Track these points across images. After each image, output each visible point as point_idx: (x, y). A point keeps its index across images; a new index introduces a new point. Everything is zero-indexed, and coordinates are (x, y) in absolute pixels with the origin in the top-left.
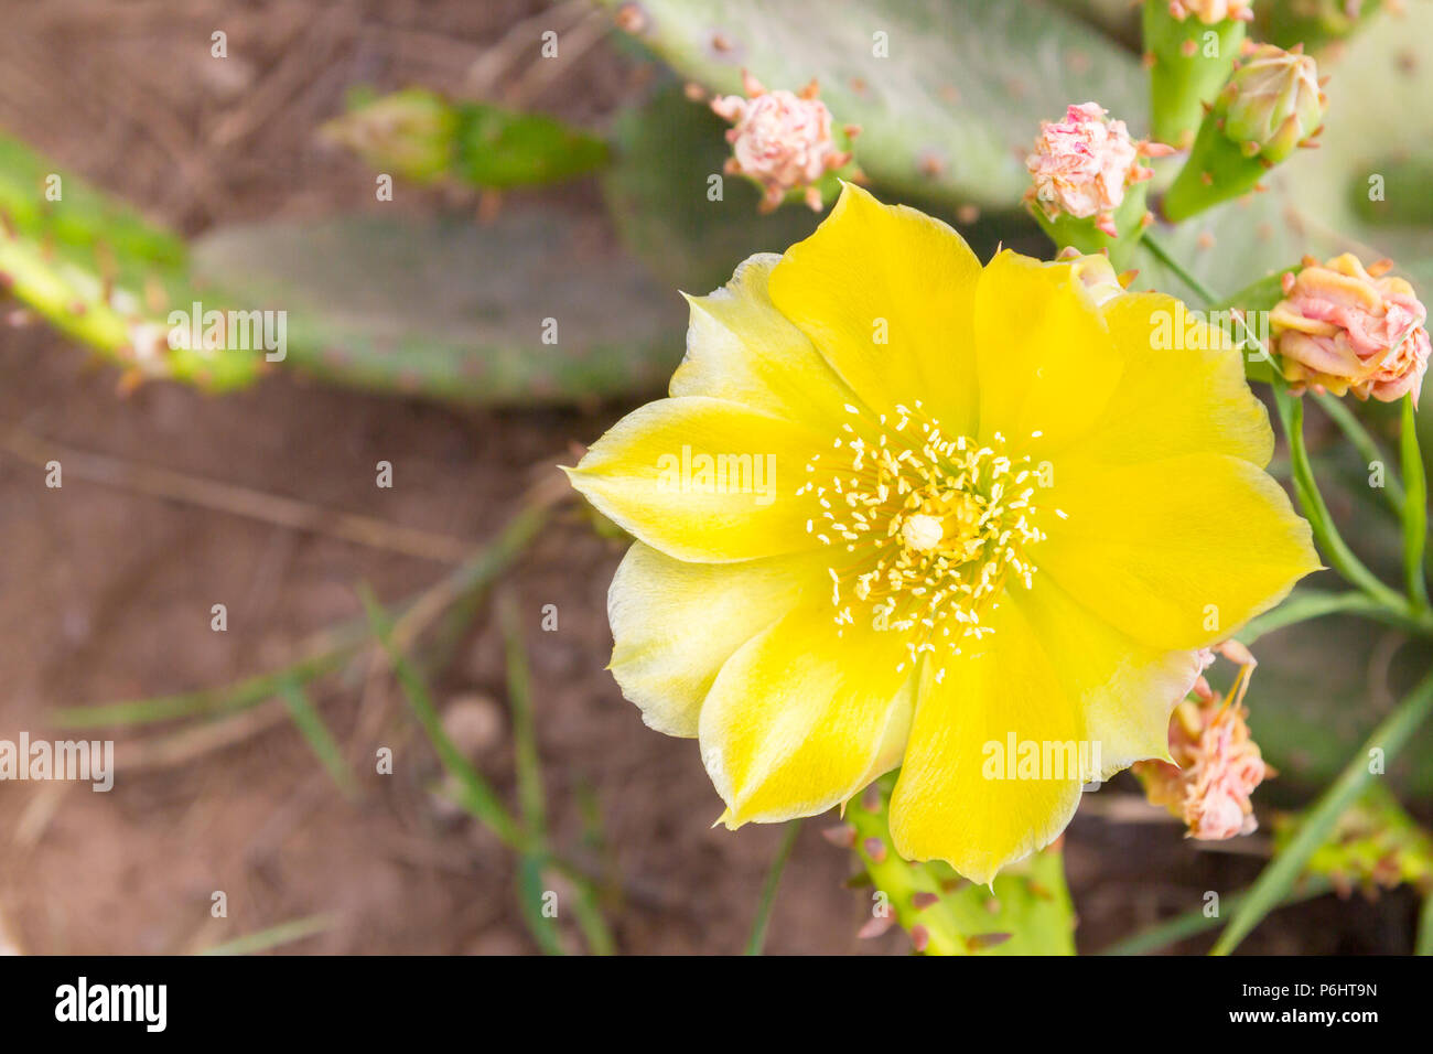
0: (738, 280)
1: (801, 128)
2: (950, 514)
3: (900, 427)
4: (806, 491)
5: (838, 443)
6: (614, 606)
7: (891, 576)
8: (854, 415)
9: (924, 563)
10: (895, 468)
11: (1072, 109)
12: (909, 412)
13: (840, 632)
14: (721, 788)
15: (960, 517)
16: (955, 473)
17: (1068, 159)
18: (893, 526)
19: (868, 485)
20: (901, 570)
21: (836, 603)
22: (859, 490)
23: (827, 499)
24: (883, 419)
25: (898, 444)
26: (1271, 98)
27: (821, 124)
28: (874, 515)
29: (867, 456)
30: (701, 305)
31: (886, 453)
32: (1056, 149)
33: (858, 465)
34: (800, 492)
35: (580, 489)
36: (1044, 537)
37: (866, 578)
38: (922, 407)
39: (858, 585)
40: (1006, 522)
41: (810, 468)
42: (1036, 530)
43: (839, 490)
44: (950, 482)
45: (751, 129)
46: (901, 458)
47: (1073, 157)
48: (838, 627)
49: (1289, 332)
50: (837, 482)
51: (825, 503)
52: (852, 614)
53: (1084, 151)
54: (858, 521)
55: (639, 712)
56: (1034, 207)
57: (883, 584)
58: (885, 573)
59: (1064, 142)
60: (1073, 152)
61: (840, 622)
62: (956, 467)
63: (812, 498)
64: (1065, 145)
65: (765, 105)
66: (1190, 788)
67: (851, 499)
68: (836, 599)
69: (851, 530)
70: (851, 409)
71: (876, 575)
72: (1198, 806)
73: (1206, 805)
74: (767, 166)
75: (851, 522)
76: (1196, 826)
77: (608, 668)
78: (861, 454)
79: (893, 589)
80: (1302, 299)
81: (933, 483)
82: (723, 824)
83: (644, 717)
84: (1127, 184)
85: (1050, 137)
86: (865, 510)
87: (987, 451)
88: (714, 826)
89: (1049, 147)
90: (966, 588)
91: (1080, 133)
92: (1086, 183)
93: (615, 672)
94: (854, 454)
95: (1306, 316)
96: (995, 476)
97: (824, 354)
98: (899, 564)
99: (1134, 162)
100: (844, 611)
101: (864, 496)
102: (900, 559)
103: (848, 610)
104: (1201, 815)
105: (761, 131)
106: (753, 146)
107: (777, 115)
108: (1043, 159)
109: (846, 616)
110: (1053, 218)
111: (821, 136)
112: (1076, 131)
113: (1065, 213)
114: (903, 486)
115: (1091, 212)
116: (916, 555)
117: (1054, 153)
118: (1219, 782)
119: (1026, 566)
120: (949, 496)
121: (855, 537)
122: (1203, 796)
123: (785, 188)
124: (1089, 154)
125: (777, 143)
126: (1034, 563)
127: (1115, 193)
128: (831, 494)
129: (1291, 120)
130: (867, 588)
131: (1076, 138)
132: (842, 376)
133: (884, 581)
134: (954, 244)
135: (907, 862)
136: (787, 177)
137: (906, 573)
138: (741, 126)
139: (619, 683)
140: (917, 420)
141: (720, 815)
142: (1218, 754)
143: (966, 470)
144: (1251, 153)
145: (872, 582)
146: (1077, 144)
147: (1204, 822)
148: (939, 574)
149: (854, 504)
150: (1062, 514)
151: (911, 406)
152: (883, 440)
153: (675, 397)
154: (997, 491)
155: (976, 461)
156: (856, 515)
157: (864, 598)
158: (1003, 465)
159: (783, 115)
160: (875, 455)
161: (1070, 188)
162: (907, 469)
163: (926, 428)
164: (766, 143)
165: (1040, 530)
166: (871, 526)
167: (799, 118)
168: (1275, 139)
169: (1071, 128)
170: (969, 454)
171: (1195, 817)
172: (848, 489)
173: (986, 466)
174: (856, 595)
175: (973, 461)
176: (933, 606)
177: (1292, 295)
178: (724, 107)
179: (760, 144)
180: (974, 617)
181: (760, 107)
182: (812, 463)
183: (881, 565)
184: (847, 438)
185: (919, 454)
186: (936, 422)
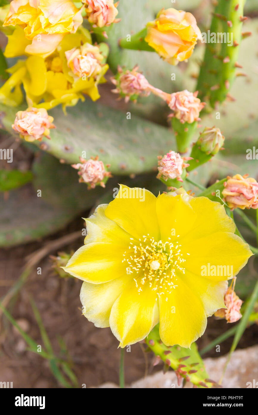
0: (96, 212)
1: (98, 169)
2: (160, 259)
3: (145, 241)
4: (124, 261)
5: (130, 248)
6: (82, 299)
7: (149, 277)
8: (133, 240)
9: (156, 272)
10: (145, 251)
11: (168, 154)
12: (146, 237)
13: (139, 294)
14: (118, 338)
15: (162, 259)
16: (160, 249)
17: (170, 167)
18: (146, 265)
19: (139, 255)
20: (151, 275)
21: (137, 287)
22: (137, 257)
23: (129, 262)
24: (140, 240)
25: (144, 245)
26: (211, 140)
27: (102, 166)
28: (141, 263)
29: (138, 250)
30: (88, 220)
31: (142, 248)
32: (167, 165)
33: (136, 252)
34: (123, 261)
35: (67, 272)
36: (185, 260)
37: (143, 279)
38: (149, 235)
39: (141, 281)
40: (175, 258)
41: (124, 255)
42: (183, 259)
43: (132, 259)
44: (158, 251)
45: (86, 172)
46: (146, 248)
47: (171, 166)
48: (139, 292)
49: (228, 196)
50: (131, 257)
51: (130, 263)
52: (141, 289)
53: (173, 164)
54: (138, 266)
55: (93, 324)
56: (161, 178)
57: (147, 280)
58: (147, 277)
59: (168, 163)
60: (171, 165)
61: (139, 291)
62: (160, 247)
63: (126, 262)
64: (169, 164)
65: (88, 165)
66: (226, 311)
67: (136, 260)
68: (137, 286)
69: (137, 268)
70: (132, 239)
71: (145, 278)
72: (229, 315)
73: (231, 314)
74: (91, 180)
75: (136, 266)
76: (229, 320)
77: (83, 314)
78: (136, 249)
79: (150, 280)
80: (229, 188)
81: (154, 252)
82: (120, 347)
83: (95, 325)
84: (183, 168)
85: (165, 162)
86: (139, 262)
87: (167, 242)
88: (118, 348)
89: (165, 165)
90: (168, 276)
91: (172, 160)
92: (174, 171)
93: (84, 315)
94: (134, 249)
95: (232, 191)
96: (170, 248)
97: (119, 225)
98: (150, 274)
99: (183, 163)
100: (139, 288)
101: (138, 259)
102: (150, 272)
103: (140, 288)
104: (230, 317)
105: (89, 172)
106: (88, 176)
107: (92, 167)
108: (164, 168)
109: (140, 289)
110: (166, 180)
111: (102, 169)
112: (171, 159)
113: (169, 178)
114: (147, 255)
115: (175, 177)
116: (154, 271)
117: (167, 166)
118: (232, 308)
119: (182, 268)
120: (158, 255)
121: (138, 270)
122: (230, 312)
123: (95, 183)
124: (175, 165)
125: (94, 174)
126: (184, 267)
127: (181, 171)
128: (130, 261)
129: (217, 145)
130: (144, 282)
131: (171, 162)
132: (125, 230)
133: (147, 279)
134: (149, 194)
135: (168, 347)
136: (96, 181)
137: (152, 276)
138: (83, 171)
139: (87, 318)
140: (148, 238)
141: (119, 345)
142: (231, 301)
143: (162, 248)
144: (208, 154)
145: (145, 280)
146: (172, 163)
147: (231, 319)
148: (160, 274)
149: (137, 262)
150: (189, 254)
151: (146, 235)
152: (141, 245)
153: (86, 244)
154: (171, 252)
155: (165, 245)
156: (137, 264)
157: (143, 284)
158: (171, 245)
159: (93, 167)
160: (139, 249)
161: (170, 173)
162: (147, 250)
163: (151, 240)
164: (91, 175)
165: (184, 259)
166: (141, 266)
167: (98, 167)
168: (214, 150)
169: (169, 159)
170: (163, 244)
171: (229, 318)
172: (134, 258)
173: (167, 246)
174: (141, 284)
175: (164, 246)
176: (161, 282)
177: (227, 187)
178: (77, 167)
179: (90, 175)
180: (172, 283)
181: (87, 165)
182: (124, 254)
183: (145, 275)
184: (132, 246)
185: (150, 246)
186: (153, 238)
